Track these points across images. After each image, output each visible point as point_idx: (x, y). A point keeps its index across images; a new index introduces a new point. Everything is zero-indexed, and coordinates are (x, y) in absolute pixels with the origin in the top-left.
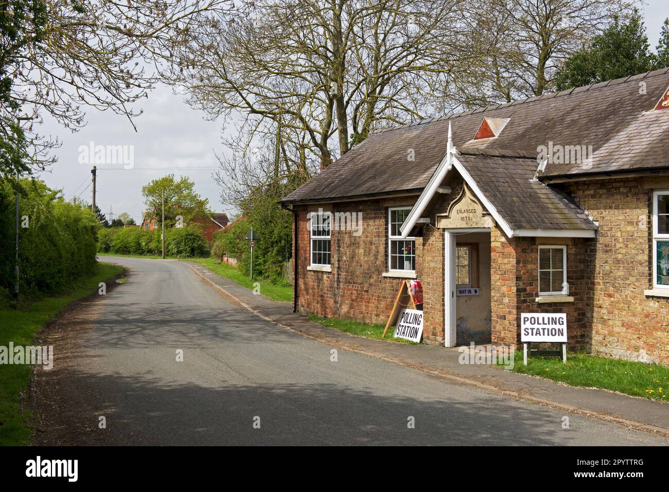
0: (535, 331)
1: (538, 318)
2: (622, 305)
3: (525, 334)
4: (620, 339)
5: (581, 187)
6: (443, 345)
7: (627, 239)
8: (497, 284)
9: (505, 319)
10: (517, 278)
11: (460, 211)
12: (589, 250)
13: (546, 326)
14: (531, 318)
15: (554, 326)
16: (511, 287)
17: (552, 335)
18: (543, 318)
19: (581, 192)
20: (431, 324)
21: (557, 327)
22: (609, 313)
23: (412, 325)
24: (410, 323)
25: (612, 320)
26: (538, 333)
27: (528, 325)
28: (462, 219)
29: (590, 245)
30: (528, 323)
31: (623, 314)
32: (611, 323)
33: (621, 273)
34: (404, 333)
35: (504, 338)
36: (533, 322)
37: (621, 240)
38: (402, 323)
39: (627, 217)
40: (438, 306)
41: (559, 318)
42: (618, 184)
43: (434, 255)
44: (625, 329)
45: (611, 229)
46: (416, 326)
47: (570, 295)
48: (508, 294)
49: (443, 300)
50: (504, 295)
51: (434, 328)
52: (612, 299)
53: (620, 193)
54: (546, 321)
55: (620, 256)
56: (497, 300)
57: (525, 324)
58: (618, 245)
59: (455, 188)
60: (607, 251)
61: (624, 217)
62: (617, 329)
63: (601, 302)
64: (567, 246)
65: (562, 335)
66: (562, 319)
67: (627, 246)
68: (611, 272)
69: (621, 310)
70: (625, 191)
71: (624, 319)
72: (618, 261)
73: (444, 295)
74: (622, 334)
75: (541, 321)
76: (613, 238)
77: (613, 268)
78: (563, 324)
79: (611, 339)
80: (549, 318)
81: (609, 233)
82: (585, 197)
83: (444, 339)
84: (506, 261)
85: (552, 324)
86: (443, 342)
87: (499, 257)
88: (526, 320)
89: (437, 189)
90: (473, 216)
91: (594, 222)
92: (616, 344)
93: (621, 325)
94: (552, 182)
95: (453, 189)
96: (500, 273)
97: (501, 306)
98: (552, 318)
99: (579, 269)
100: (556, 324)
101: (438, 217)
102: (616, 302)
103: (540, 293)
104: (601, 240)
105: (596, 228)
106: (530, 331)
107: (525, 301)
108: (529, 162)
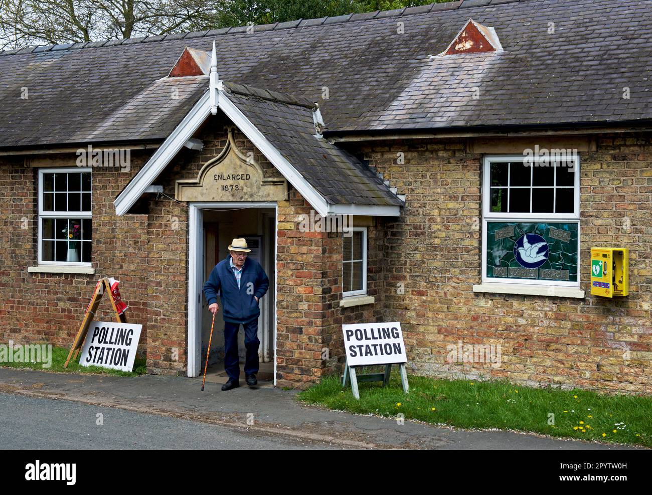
0: (364, 349)
1: (365, 330)
2: (439, 305)
3: (351, 354)
4: (435, 350)
5: (378, 149)
6: (185, 373)
7: (447, 218)
8: (288, 282)
9: (301, 332)
10: (323, 273)
11: (221, 177)
12: (389, 233)
13: (378, 342)
14: (356, 331)
15: (387, 341)
16: (312, 286)
17: (387, 353)
18: (372, 330)
19: (379, 155)
20: (163, 344)
21: (392, 341)
22: (418, 315)
23: (116, 347)
24: (111, 343)
25: (423, 325)
26: (368, 352)
27: (353, 341)
28: (224, 188)
29: (392, 227)
30: (353, 338)
31: (440, 316)
32: (421, 329)
33: (437, 264)
34: (99, 358)
35: (299, 361)
36: (359, 337)
37: (439, 220)
38: (96, 344)
39: (449, 190)
40: (177, 318)
41: (392, 329)
42: (435, 147)
43: (169, 241)
44: (442, 336)
45: (424, 205)
46: (123, 347)
47: (369, 293)
48: (307, 297)
49: (186, 308)
50: (299, 299)
51: (169, 351)
52: (424, 298)
53: (438, 158)
54: (376, 335)
55: (437, 241)
56: (287, 307)
57: (349, 340)
58: (435, 227)
59: (210, 142)
60: (417, 235)
61: (443, 190)
62: (430, 337)
63: (407, 302)
64: (368, 227)
65: (400, 352)
66: (397, 330)
67: (447, 228)
68: (424, 262)
69: (438, 311)
70: (445, 155)
71: (441, 323)
72: (435, 248)
73: (187, 301)
74: (438, 343)
75: (369, 335)
76: (427, 218)
77: (427, 257)
78: (398, 337)
79: (421, 350)
80: (379, 330)
81: (421, 211)
82: (386, 161)
83: (186, 365)
84: (304, 249)
85: (385, 338)
86: (184, 370)
87: (292, 244)
88: (350, 333)
89: (186, 142)
90: (245, 183)
91: (399, 196)
92: (428, 357)
93: (436, 331)
94: (342, 140)
95: (206, 143)
96: (294, 267)
97: (295, 315)
98: (383, 329)
99: (378, 258)
100: (389, 337)
101: (179, 184)
102: (430, 302)
103: (345, 294)
104: (409, 220)
105: (402, 204)
106: (357, 350)
107: (330, 306)
108: (302, 110)
